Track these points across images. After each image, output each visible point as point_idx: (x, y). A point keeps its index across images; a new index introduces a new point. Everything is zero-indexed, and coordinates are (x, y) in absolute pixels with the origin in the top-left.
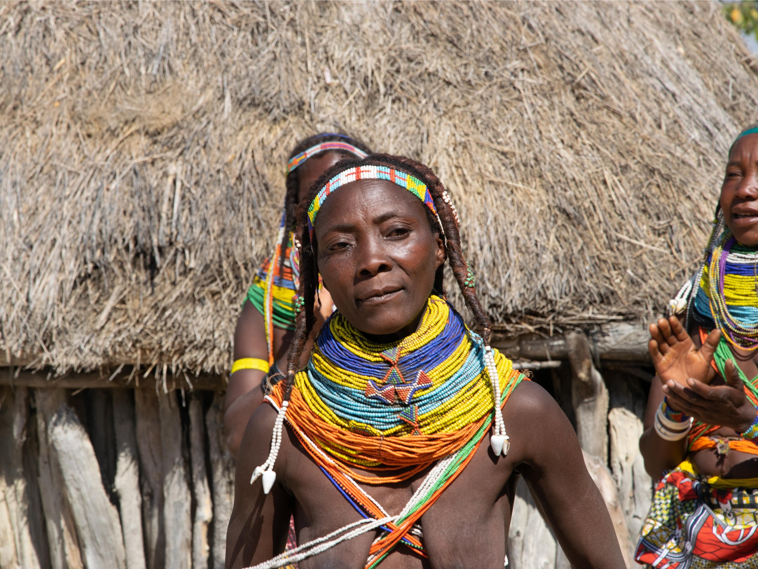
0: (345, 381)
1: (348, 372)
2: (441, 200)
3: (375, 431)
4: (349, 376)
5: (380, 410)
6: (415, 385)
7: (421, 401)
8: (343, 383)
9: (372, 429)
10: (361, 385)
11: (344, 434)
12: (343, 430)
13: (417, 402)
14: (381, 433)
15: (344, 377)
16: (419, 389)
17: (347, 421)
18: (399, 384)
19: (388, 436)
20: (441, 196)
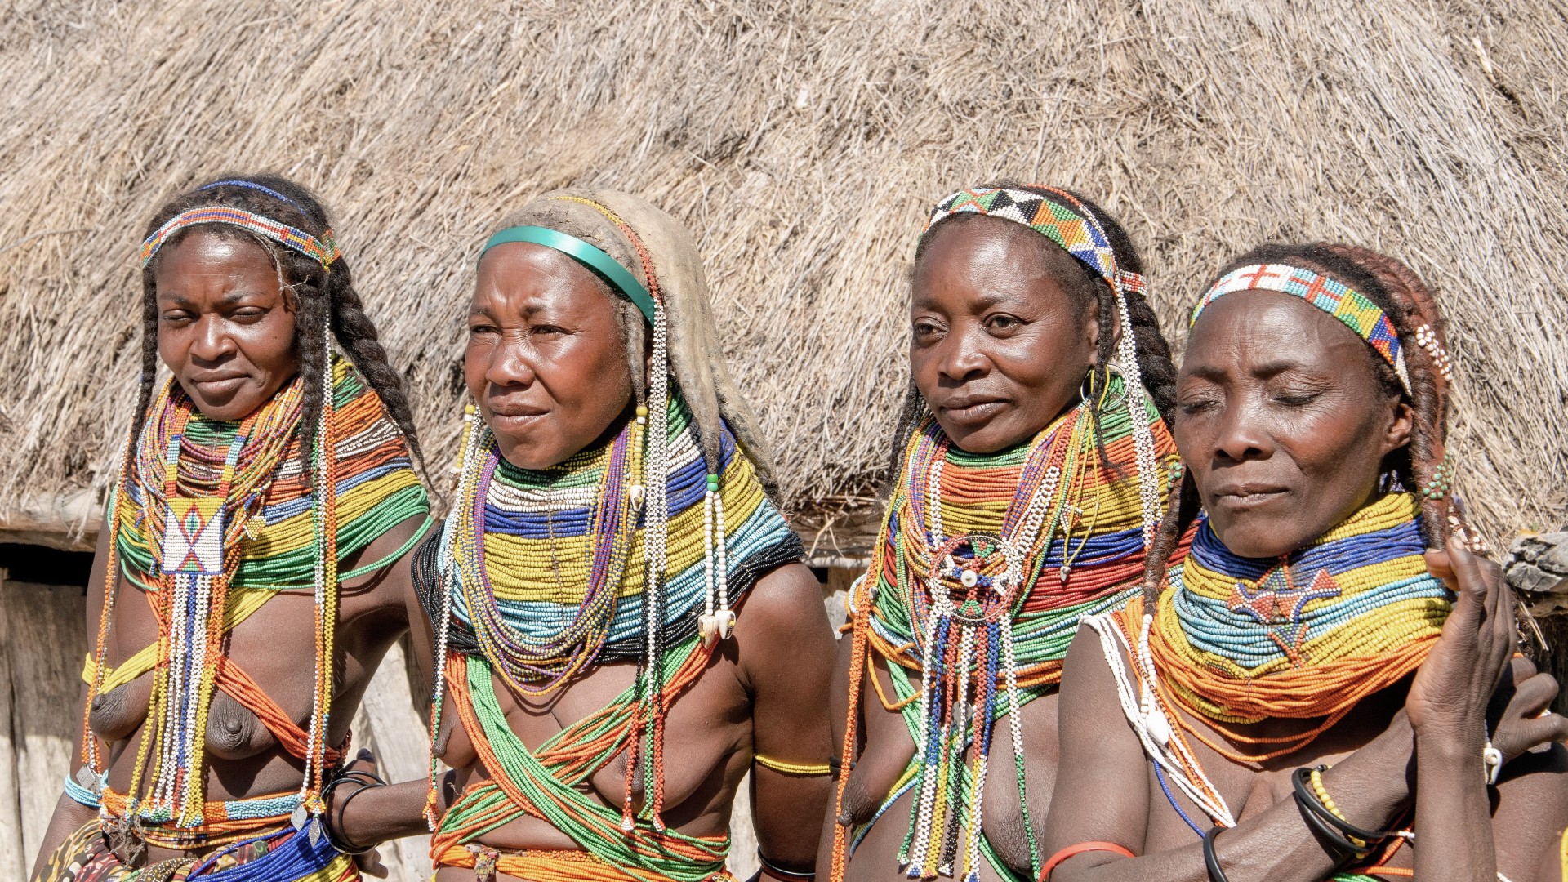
0: (1204, 586)
1: (1209, 573)
2: (1413, 339)
3: (1236, 670)
4: (1210, 578)
5: (1246, 631)
6: (1309, 591)
7: (1315, 617)
8: (1201, 592)
9: (1232, 666)
10: (1224, 591)
11: (1198, 676)
12: (1198, 671)
13: (1309, 619)
14: (1247, 673)
15: (1203, 580)
16: (1314, 597)
17: (1201, 651)
18: (1281, 591)
19: (1257, 677)
20: (1414, 334)
